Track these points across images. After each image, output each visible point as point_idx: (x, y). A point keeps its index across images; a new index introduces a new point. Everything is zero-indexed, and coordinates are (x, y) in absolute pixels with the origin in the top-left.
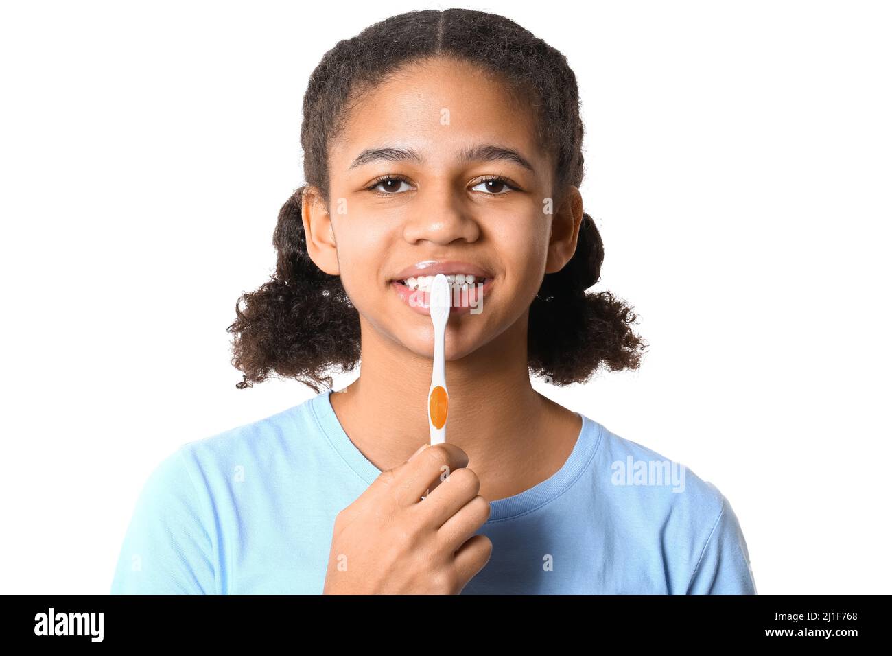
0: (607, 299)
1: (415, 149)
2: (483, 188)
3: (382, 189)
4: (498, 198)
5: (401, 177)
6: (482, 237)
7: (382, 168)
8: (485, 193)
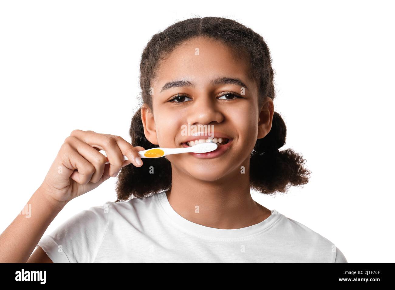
0: (290, 153)
1: (190, 80)
2: (224, 98)
3: (176, 101)
4: (231, 101)
5: (185, 95)
6: (225, 120)
7: (175, 91)
8: (226, 100)
